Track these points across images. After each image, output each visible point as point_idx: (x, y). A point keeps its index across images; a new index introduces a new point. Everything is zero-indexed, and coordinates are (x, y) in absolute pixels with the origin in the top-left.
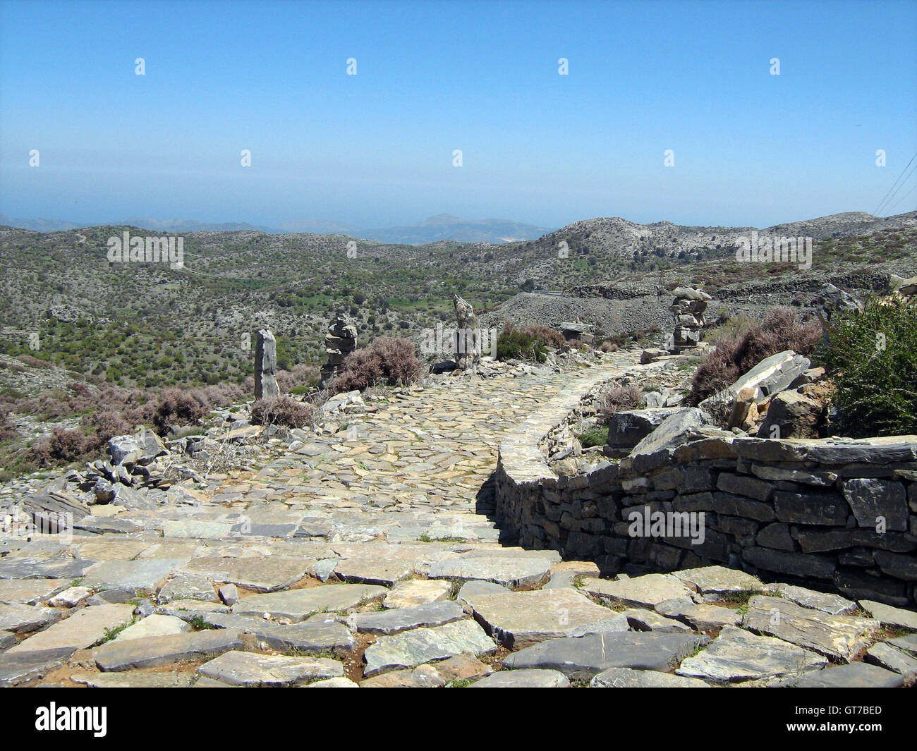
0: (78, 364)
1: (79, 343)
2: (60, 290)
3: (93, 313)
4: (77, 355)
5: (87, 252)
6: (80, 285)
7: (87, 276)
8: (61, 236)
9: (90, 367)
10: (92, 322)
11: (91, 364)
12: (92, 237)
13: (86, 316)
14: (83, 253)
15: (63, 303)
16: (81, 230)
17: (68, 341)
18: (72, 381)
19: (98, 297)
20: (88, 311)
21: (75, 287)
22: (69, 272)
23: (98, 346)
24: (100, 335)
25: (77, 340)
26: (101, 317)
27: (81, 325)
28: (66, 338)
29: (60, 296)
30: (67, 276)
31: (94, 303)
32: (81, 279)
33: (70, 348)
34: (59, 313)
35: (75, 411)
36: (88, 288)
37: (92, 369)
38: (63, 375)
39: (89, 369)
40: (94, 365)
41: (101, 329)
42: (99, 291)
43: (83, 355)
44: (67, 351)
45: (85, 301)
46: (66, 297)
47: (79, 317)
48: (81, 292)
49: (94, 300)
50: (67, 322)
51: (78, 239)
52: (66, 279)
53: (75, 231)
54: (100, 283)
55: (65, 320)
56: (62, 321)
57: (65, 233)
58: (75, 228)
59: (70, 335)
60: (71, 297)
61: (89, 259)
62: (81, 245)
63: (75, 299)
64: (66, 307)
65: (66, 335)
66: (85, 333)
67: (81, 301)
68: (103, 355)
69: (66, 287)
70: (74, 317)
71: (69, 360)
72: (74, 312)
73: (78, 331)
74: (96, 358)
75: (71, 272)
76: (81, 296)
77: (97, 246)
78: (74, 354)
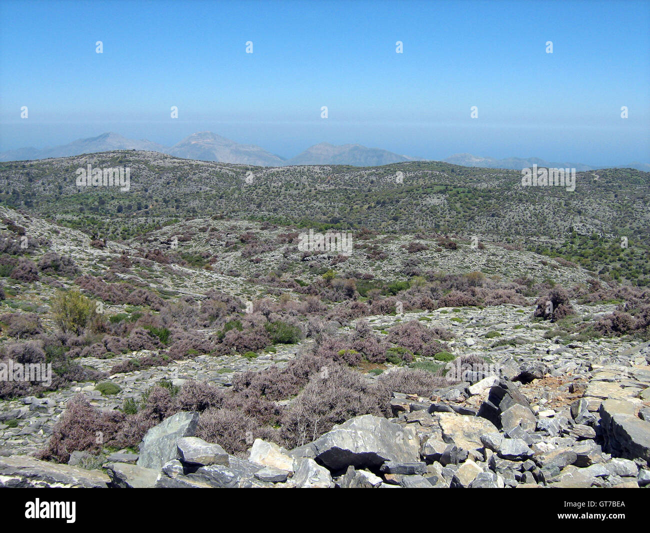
0: (589, 265)
1: (591, 251)
2: (580, 213)
3: (602, 230)
4: (589, 259)
5: (599, 187)
6: (593, 210)
7: (599, 204)
8: (582, 175)
9: (598, 268)
10: (601, 237)
11: (598, 266)
12: (603, 176)
13: (597, 232)
14: (596, 187)
15: (581, 222)
16: (596, 171)
17: (584, 249)
18: (590, 278)
19: (606, 219)
20: (598, 229)
21: (590, 211)
22: (586, 200)
23: (604, 254)
24: (606, 246)
25: (589, 249)
26: (607, 233)
27: (593, 239)
28: (582, 247)
29: (579, 217)
30: (585, 203)
31: (603, 223)
32: (595, 205)
33: (584, 254)
34: (578, 229)
35: (603, 300)
36: (599, 213)
37: (599, 270)
38: (584, 273)
39: (597, 270)
40: (600, 267)
41: (606, 242)
42: (607, 214)
43: (593, 259)
44: (582, 256)
45: (596, 221)
46: (583, 218)
47: (592, 233)
48: (593, 215)
49: (602, 221)
50: (583, 236)
51: (593, 177)
52: (584, 206)
53: (591, 172)
54: (607, 209)
55: (582, 234)
56: (580, 235)
57: (584, 173)
58: (591, 170)
59: (584, 245)
60: (587, 218)
61: (600, 191)
62: (595, 182)
63: (589, 220)
64: (583, 225)
65: (581, 245)
66: (596, 244)
67: (594, 222)
68: (608, 261)
69: (584, 211)
70: (589, 232)
71: (583, 262)
72: (589, 228)
73: (591, 243)
74: (602, 262)
75: (588, 200)
76: (593, 217)
77: (607, 182)
78: (587, 258)
